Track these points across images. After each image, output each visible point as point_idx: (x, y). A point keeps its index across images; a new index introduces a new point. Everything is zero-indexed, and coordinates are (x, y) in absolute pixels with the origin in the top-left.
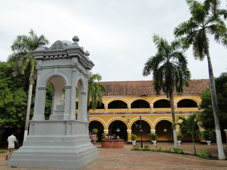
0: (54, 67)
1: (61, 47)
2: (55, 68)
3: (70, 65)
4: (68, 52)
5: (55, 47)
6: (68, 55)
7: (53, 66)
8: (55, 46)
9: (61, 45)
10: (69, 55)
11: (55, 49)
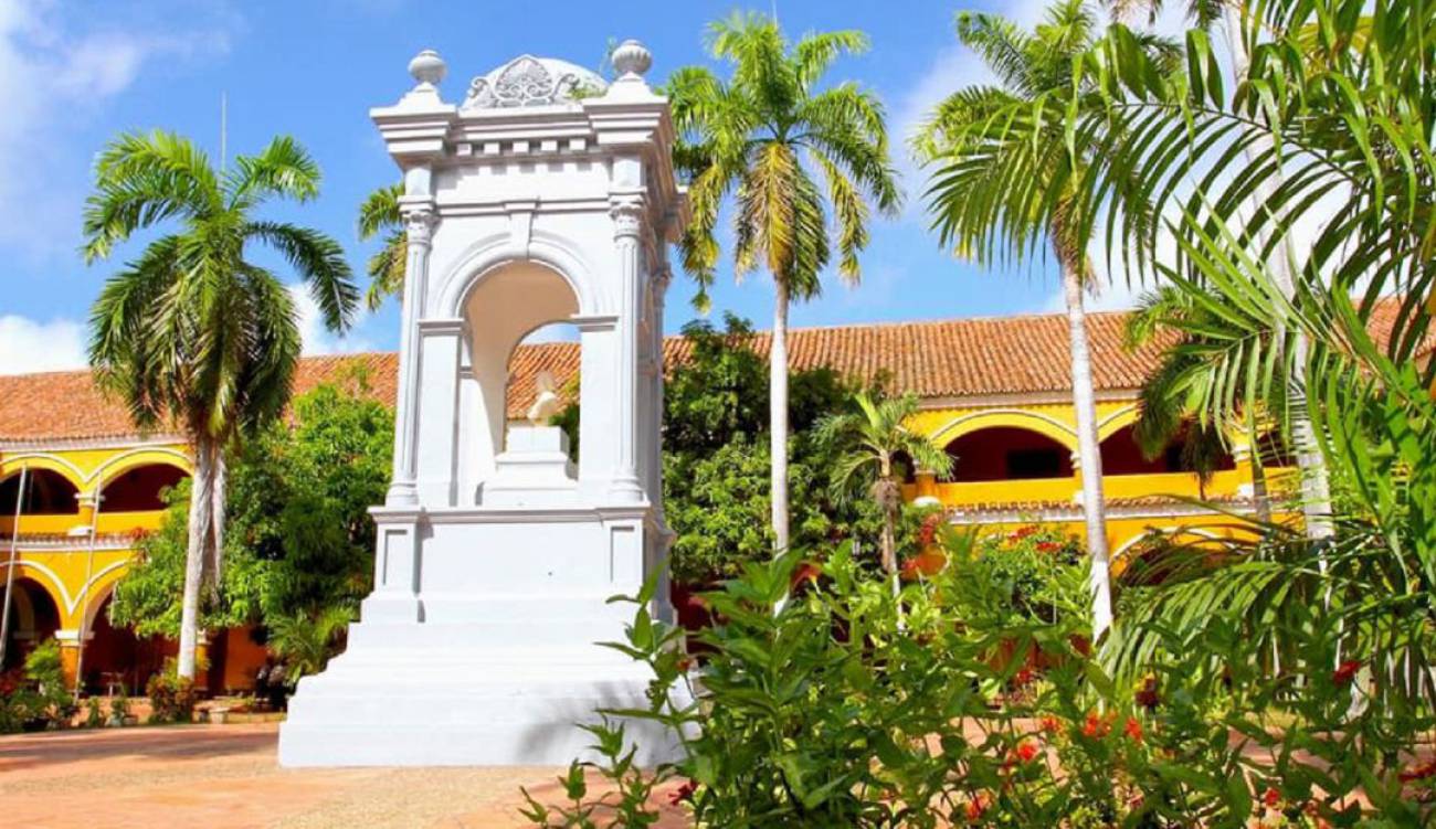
0: (510, 207)
1: (540, 94)
2: (513, 216)
3: (606, 200)
4: (596, 125)
5: (507, 96)
6: (591, 141)
7: (503, 204)
8: (509, 91)
9: (541, 85)
10: (604, 139)
11: (505, 105)
